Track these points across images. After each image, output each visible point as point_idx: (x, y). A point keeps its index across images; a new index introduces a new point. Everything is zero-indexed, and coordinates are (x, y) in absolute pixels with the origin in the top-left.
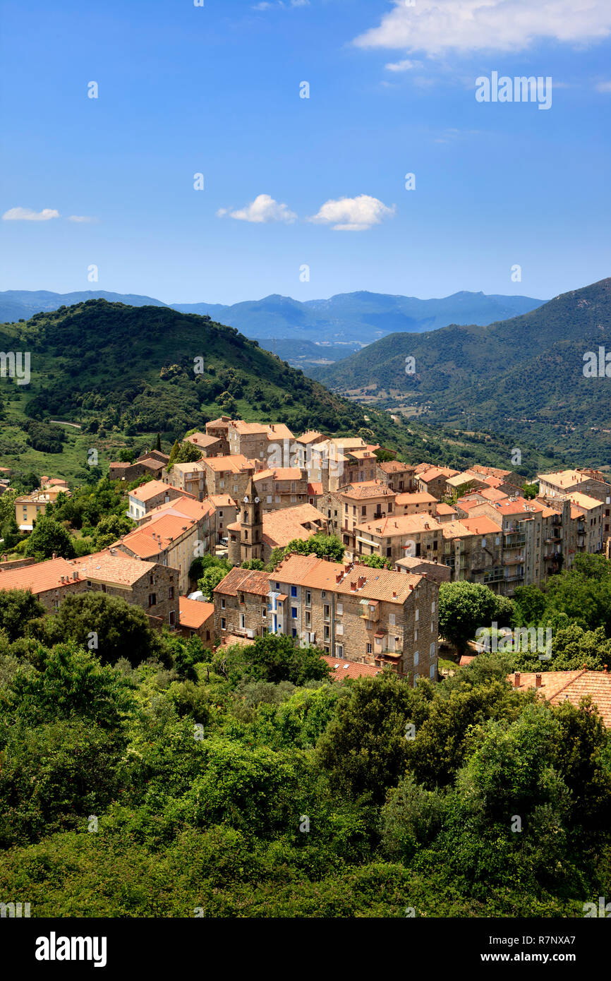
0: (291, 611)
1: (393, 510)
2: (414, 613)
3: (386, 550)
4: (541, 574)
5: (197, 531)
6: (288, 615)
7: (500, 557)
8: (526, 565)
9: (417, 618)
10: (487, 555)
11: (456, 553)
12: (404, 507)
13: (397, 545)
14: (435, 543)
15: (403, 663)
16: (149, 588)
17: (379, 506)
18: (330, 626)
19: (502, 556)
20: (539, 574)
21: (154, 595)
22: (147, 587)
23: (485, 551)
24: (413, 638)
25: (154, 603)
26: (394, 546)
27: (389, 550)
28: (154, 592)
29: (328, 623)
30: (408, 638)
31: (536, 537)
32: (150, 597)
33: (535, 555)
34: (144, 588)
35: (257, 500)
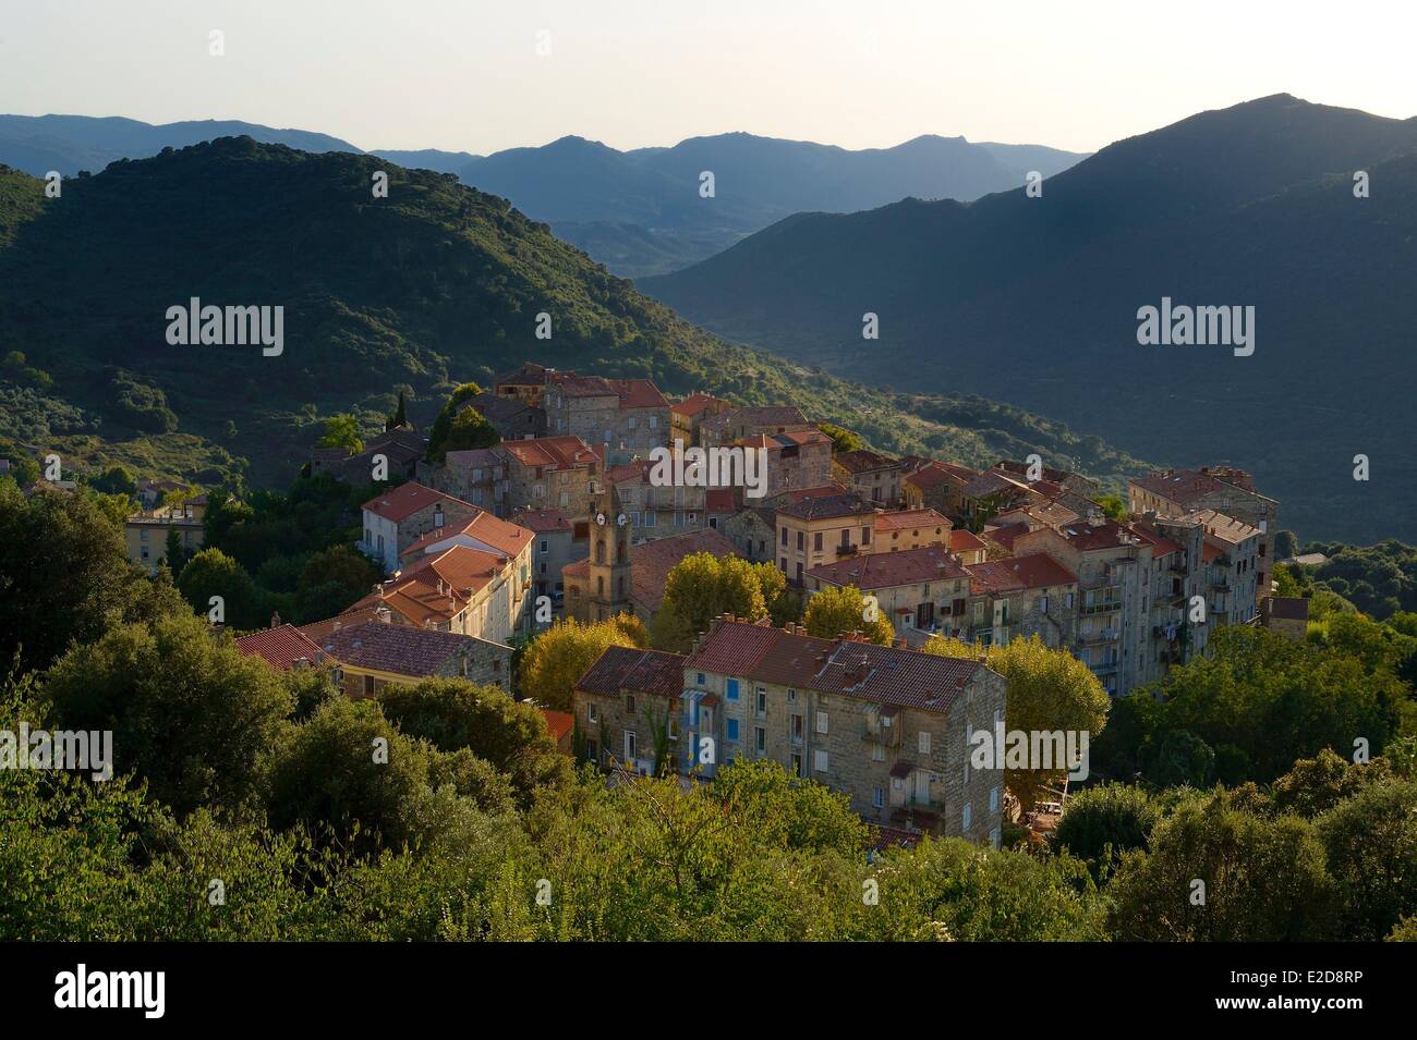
0: (726, 724)
2: (966, 731)
4: (1149, 663)
6: (722, 734)
7: (1074, 631)
8: (1121, 647)
10: (1050, 627)
11: (994, 623)
12: (891, 535)
13: (887, 607)
14: (958, 603)
15: (944, 825)
17: (846, 533)
18: (803, 755)
19: (1078, 629)
20: (1145, 663)
23: (1046, 620)
24: (963, 778)
29: (798, 750)
31: (1140, 595)
33: (1138, 629)
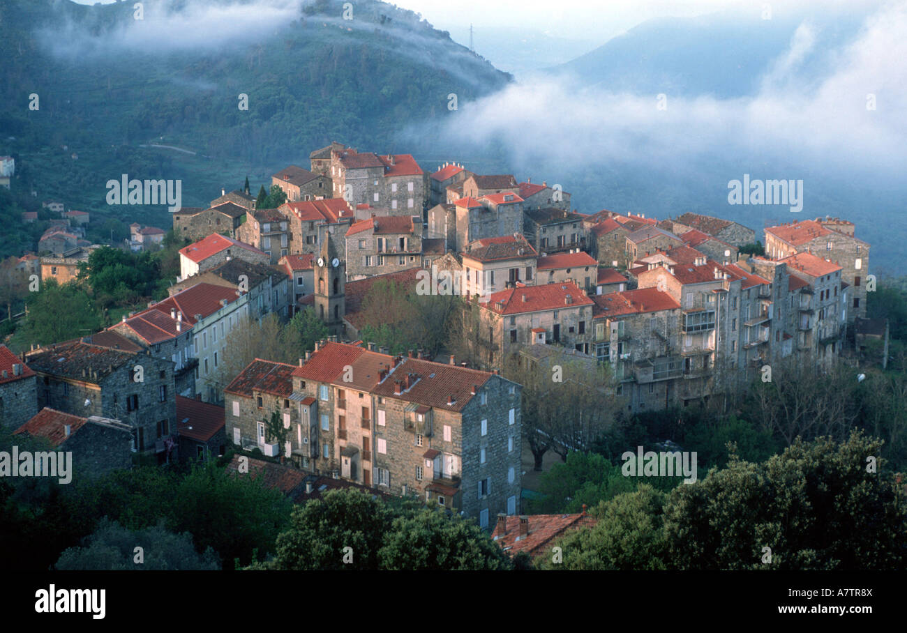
1: (533, 277)
2: (480, 424)
3: (509, 333)
4: (739, 368)
5: (246, 306)
7: (677, 344)
9: (484, 432)
10: (658, 341)
11: (611, 339)
12: (549, 272)
13: (525, 327)
14: (582, 324)
15: (462, 495)
16: (126, 388)
19: (681, 343)
20: (736, 368)
21: (136, 396)
22: (124, 386)
23: (655, 336)
24: (479, 459)
25: (136, 406)
26: (520, 328)
27: (513, 333)
28: (135, 392)
29: (367, 437)
30: (469, 458)
32: (128, 400)
33: (730, 341)
34: (120, 387)
35: (336, 262)
